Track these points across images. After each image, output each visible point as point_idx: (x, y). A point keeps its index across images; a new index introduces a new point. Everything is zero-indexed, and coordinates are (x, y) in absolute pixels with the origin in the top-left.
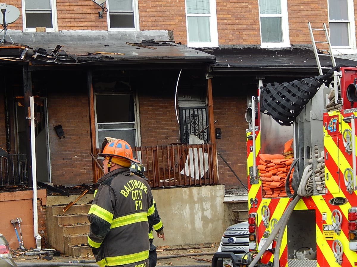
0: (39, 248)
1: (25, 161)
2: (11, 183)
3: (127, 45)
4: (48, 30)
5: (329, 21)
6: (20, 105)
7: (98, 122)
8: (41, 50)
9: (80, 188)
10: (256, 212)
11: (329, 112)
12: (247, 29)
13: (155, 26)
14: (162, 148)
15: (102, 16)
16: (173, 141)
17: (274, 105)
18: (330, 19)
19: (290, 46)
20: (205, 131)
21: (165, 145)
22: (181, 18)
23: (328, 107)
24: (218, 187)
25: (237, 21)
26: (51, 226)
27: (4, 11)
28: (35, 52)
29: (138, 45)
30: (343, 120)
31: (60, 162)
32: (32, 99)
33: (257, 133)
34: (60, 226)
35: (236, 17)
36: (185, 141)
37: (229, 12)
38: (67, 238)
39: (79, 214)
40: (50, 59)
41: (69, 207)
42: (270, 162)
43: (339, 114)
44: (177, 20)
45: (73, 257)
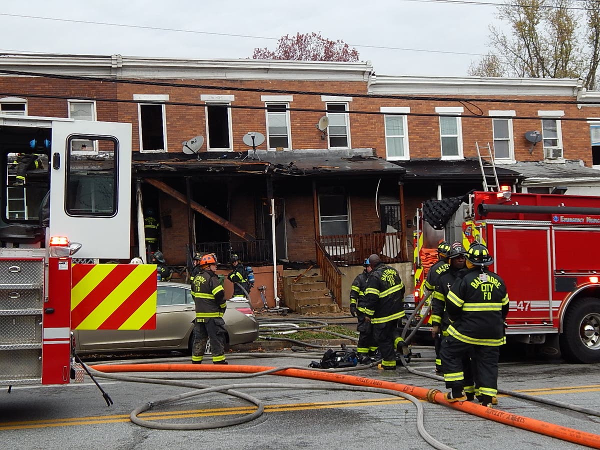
0: (278, 307)
1: (268, 244)
2: (258, 261)
3: (341, 160)
4: (285, 149)
5: (494, 139)
6: (265, 204)
7: (321, 216)
8: (279, 166)
9: (308, 264)
10: (419, 288)
11: (466, 222)
12: (431, 146)
13: (363, 145)
14: (366, 235)
15: (324, 139)
16: (376, 230)
17: (431, 215)
18: (495, 138)
19: (464, 159)
20: (400, 222)
21: (368, 233)
22: (382, 139)
23: (466, 218)
24: (407, 264)
25: (424, 140)
26: (286, 292)
27: (253, 138)
28: (275, 167)
29: (349, 160)
30: (476, 228)
31: (293, 244)
32: (273, 201)
33: (420, 234)
34: (293, 292)
35: (423, 137)
36: (384, 230)
37: (418, 133)
38: (297, 300)
39: (306, 283)
40: (285, 172)
41: (299, 278)
42: (429, 254)
43: (473, 223)
44: (379, 141)
45: (301, 314)
